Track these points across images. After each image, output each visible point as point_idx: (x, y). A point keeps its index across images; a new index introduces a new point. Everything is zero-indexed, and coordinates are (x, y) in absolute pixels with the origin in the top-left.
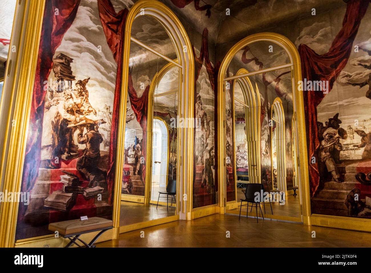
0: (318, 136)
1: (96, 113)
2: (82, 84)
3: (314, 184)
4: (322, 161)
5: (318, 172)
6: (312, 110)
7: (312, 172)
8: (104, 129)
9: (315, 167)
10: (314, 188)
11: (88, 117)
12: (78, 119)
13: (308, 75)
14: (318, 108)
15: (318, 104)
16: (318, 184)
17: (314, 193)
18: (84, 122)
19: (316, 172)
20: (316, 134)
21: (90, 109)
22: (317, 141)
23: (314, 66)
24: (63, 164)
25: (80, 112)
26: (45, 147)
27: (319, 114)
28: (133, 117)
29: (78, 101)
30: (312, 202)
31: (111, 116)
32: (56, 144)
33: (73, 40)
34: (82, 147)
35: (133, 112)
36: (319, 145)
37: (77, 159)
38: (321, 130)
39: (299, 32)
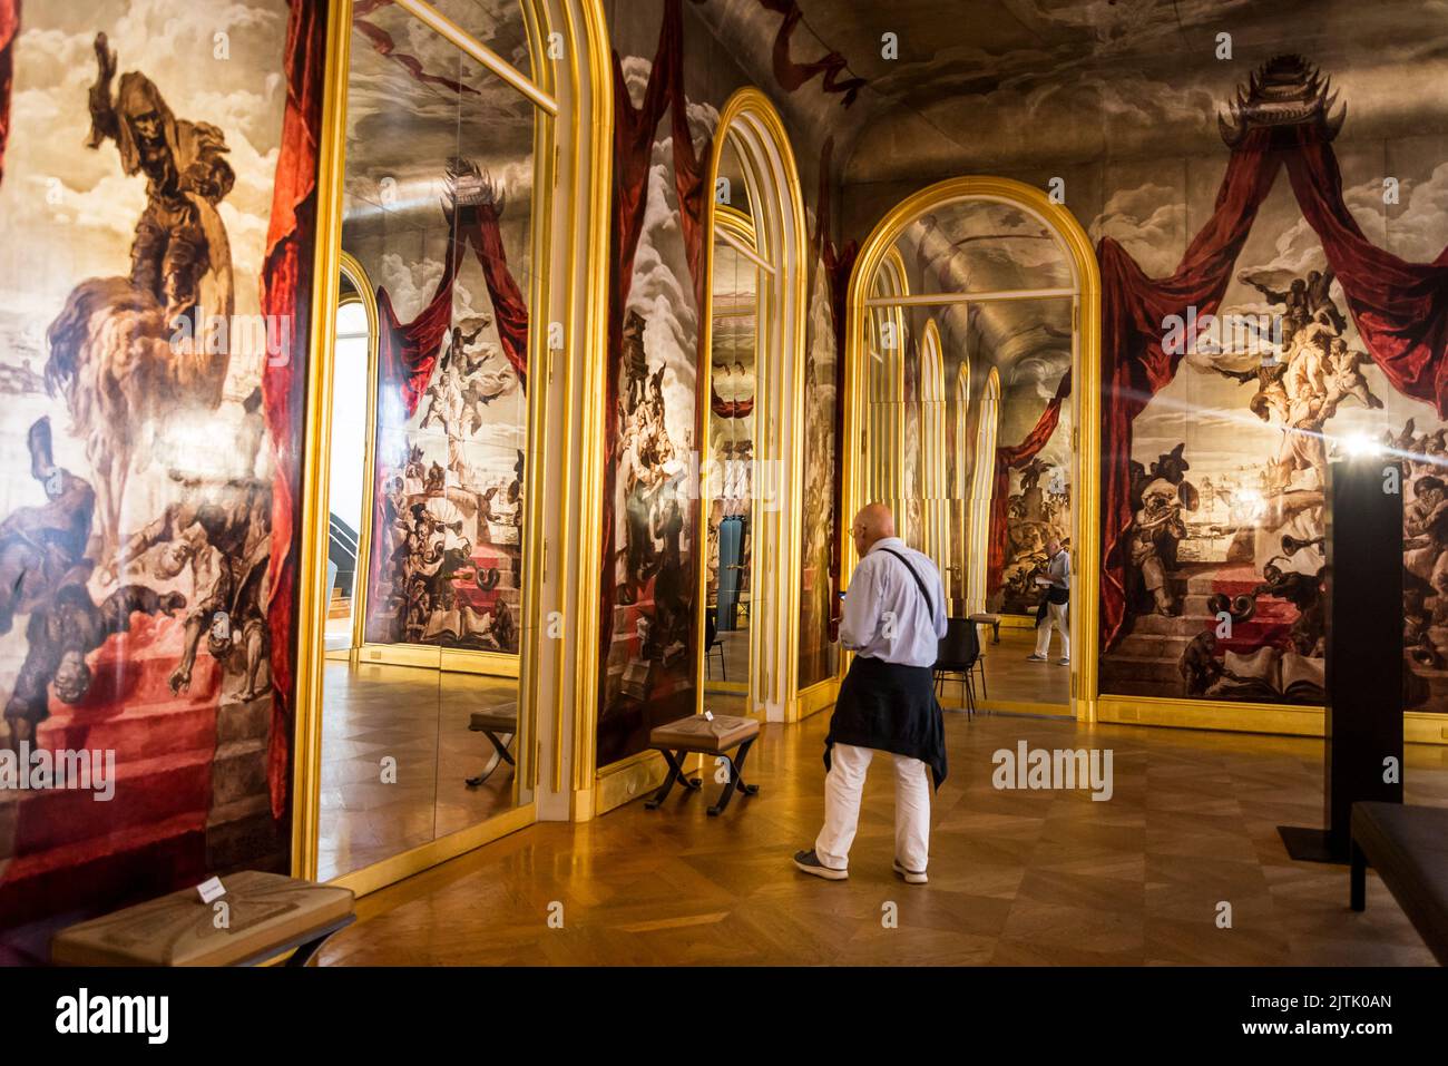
0: (1130, 498)
3: (1111, 622)
4: (1135, 564)
5: (1123, 591)
6: (1119, 426)
7: (1108, 589)
9: (1116, 578)
10: (1110, 630)
13: (1117, 329)
14: (1135, 423)
15: (1136, 414)
16: (1122, 619)
17: (1108, 644)
19: (1117, 590)
20: (1126, 492)
22: (1126, 511)
23: (1136, 306)
27: (1137, 441)
28: (508, 383)
30: (1101, 663)
35: (509, 365)
36: (1130, 521)
38: (1138, 483)
39: (1105, 199)
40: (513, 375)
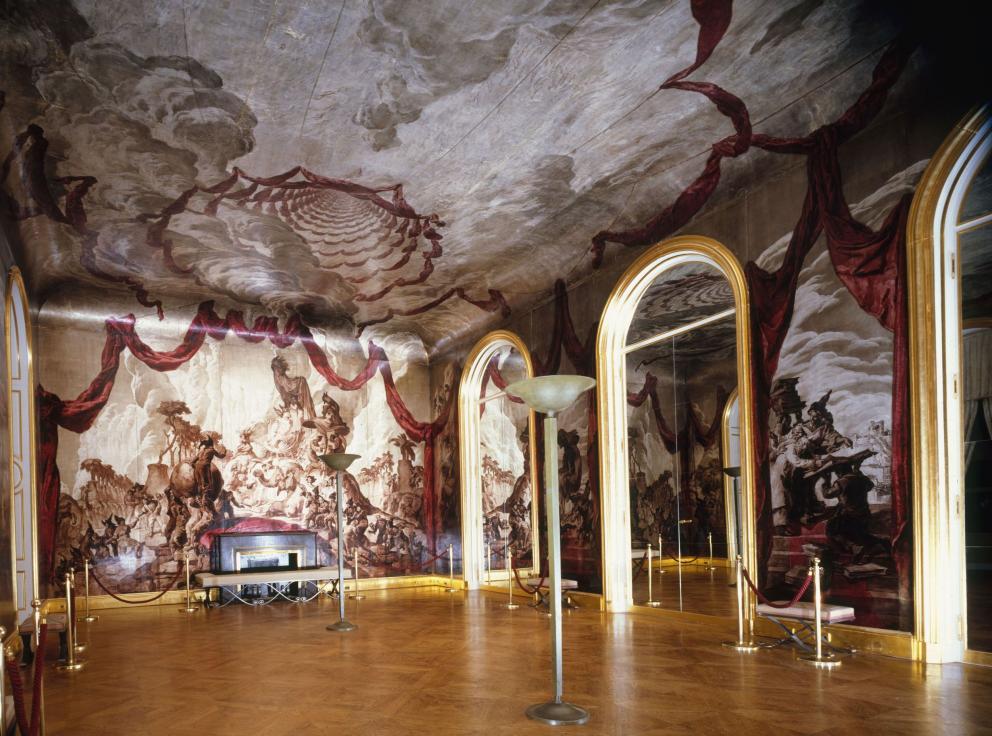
1: (850, 444)
2: (820, 407)
8: (873, 466)
11: (836, 454)
12: (819, 462)
18: (830, 463)
21: (839, 440)
24: (804, 530)
26: (776, 510)
29: (815, 436)
31: (888, 439)
32: (791, 504)
33: (794, 350)
34: (833, 502)
37: (825, 522)
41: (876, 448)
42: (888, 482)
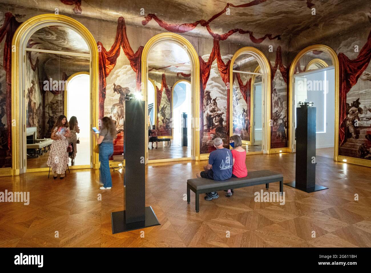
0: (346, 111)
1: (220, 111)
2: (214, 100)
3: (342, 139)
4: (347, 126)
5: (344, 133)
6: (344, 95)
7: (341, 132)
8: (224, 116)
9: (343, 130)
10: (341, 141)
11: (218, 112)
12: (214, 114)
13: (343, 73)
14: (347, 95)
15: (347, 92)
16: (344, 139)
17: (341, 144)
18: (216, 114)
19: (343, 132)
20: (345, 110)
21: (218, 109)
22: (345, 115)
23: (347, 67)
24: (211, 131)
25: (215, 111)
26: (205, 125)
27: (348, 99)
28: (241, 97)
29: (214, 107)
30: (339, 149)
31: (226, 110)
32: (208, 124)
33: (209, 84)
34: (216, 124)
36: (346, 117)
37: (215, 128)
38: (348, 108)
39: (340, 43)
40: (242, 96)
41: (224, 112)
42: (226, 120)
